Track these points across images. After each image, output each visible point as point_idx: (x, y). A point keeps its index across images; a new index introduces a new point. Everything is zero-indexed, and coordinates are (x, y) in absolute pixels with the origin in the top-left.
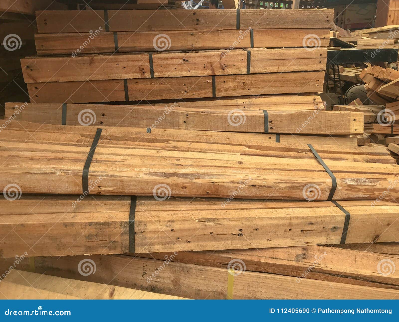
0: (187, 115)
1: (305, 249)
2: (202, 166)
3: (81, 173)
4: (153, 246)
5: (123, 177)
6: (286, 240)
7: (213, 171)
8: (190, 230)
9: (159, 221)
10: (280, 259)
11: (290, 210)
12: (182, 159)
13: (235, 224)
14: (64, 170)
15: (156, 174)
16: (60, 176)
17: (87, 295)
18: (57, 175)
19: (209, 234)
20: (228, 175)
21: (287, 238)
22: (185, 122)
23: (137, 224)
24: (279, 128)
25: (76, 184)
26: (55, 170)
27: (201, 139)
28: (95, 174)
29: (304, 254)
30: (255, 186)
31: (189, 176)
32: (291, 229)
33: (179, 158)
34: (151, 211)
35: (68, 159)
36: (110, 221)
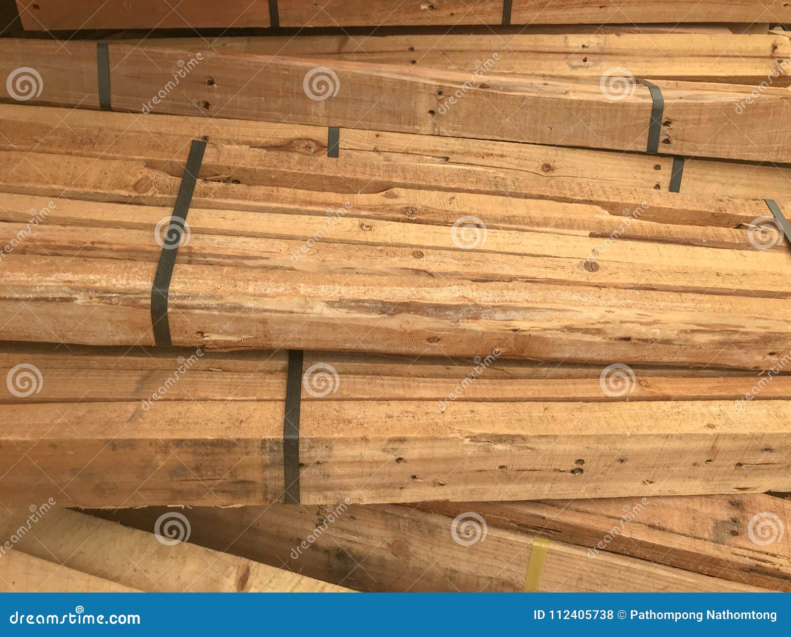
0: (440, 93)
1: (736, 504)
2: (486, 279)
3: (146, 298)
4: (347, 492)
5: (266, 311)
6: (690, 483)
7: (518, 295)
8: (446, 460)
9: (365, 440)
10: (671, 532)
11: (714, 407)
12: (430, 251)
13: (568, 448)
14: (96, 291)
15: (358, 305)
16: (87, 307)
17: (182, 578)
18: (79, 305)
19: (495, 470)
20: (559, 310)
21: (694, 478)
22: (432, 112)
23: (307, 446)
24: (687, 144)
25: (135, 327)
26: (72, 289)
27: (480, 180)
28: (186, 302)
29: (735, 521)
30: (628, 339)
31: (451, 313)
32: (710, 461)
33: (422, 247)
34: (342, 400)
35: (111, 249)
36: (232, 436)
